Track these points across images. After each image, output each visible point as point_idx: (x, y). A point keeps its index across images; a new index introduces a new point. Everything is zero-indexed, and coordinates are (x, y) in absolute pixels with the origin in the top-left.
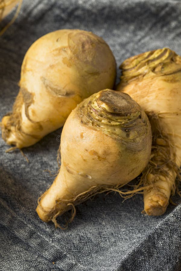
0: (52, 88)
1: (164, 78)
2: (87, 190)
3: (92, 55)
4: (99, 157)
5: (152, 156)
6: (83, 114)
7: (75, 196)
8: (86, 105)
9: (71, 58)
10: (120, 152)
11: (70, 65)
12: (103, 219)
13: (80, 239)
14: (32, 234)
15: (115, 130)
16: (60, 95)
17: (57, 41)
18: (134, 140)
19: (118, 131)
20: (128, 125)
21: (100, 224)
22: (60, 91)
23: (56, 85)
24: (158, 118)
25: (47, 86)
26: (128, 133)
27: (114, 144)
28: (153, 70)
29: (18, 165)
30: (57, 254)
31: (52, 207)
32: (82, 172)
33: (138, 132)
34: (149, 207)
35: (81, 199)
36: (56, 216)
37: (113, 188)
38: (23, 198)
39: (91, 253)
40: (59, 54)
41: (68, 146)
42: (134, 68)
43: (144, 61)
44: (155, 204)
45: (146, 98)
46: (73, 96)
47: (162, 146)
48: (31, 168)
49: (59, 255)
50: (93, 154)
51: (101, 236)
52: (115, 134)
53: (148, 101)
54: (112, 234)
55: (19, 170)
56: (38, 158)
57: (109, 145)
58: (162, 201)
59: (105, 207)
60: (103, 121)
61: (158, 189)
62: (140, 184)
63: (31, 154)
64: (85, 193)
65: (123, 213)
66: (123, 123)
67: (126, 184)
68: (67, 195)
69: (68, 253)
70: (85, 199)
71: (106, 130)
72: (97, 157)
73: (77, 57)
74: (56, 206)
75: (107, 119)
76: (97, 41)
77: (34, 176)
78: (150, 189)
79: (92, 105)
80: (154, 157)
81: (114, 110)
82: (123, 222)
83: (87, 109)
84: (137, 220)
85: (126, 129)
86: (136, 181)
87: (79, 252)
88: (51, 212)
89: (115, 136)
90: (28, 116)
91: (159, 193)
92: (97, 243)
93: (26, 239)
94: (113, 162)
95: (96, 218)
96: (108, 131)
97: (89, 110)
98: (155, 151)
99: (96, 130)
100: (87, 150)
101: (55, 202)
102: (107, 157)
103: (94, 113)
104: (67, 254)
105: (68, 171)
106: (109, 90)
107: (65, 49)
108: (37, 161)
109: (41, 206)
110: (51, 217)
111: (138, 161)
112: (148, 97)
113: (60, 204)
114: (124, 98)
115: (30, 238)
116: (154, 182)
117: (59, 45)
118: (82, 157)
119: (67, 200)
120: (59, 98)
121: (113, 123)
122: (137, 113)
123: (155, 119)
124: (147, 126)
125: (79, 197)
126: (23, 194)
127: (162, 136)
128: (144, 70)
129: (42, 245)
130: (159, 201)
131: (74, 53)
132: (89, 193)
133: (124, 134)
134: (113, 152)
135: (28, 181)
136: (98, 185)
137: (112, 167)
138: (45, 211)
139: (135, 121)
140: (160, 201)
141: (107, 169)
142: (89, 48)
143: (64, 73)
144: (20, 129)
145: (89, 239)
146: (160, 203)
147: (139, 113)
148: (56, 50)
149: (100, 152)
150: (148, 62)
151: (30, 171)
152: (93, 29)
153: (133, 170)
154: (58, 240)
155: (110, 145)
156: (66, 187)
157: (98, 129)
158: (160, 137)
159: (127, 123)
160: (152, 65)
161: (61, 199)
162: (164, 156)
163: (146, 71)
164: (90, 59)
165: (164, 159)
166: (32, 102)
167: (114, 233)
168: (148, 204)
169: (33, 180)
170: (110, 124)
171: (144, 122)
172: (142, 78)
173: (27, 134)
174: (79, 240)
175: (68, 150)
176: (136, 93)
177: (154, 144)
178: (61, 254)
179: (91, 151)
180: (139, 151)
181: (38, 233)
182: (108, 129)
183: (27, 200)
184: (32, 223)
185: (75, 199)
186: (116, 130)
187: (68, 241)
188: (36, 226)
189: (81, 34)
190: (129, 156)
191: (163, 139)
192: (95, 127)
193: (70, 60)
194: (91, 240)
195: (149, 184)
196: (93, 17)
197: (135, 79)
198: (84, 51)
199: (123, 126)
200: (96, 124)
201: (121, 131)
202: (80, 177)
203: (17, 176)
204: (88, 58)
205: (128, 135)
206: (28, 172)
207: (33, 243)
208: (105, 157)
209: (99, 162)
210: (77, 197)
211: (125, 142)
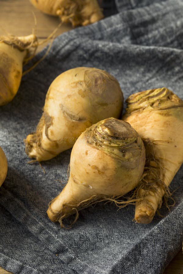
0: (68, 114)
1: (159, 111)
2: (88, 199)
3: (103, 89)
4: (99, 171)
5: (145, 175)
6: (89, 136)
7: (79, 202)
8: (93, 129)
9: (85, 91)
10: (116, 168)
11: (83, 96)
12: (101, 223)
13: (81, 238)
14: (41, 230)
15: (113, 150)
16: (74, 120)
17: (76, 76)
18: (128, 160)
19: (116, 151)
20: (125, 147)
21: (98, 226)
22: (74, 116)
23: (72, 112)
24: (152, 144)
25: (64, 112)
26: (124, 154)
27: (112, 161)
28: (152, 105)
29: (36, 175)
30: (60, 248)
31: (59, 210)
32: (85, 183)
33: (132, 154)
34: (138, 216)
35: (84, 205)
36: (62, 217)
37: (110, 198)
38: (37, 201)
39: (88, 250)
40: (76, 86)
41: (75, 161)
42: (137, 102)
43: (145, 97)
44: (143, 213)
45: (144, 127)
46: (85, 121)
47: (154, 167)
48: (47, 178)
49: (62, 248)
50: (94, 169)
51: (97, 237)
52: (113, 153)
53: (145, 130)
54: (107, 236)
55: (37, 179)
56: (53, 171)
57: (107, 162)
58: (149, 211)
59: (104, 214)
60: (105, 143)
61: (147, 202)
62: (133, 197)
63: (48, 167)
64: (86, 200)
65: (118, 220)
66: (121, 145)
67: (122, 196)
68: (72, 201)
70: (87, 206)
71: (106, 149)
72: (97, 171)
73: (91, 90)
74: (63, 210)
76: (108, 78)
77: (48, 184)
78: (141, 201)
79: (98, 129)
80: (147, 176)
81: (114, 134)
82: (117, 228)
83: (93, 132)
84: (128, 227)
85: (123, 150)
86: (130, 194)
87: (79, 248)
88: (58, 213)
89: (113, 155)
90: (47, 135)
91: (148, 205)
92: (94, 242)
93: (37, 234)
94: (110, 176)
95: (96, 221)
96: (107, 151)
97: (95, 133)
98: (148, 171)
99: (98, 149)
100: (90, 165)
101: (62, 206)
102: (106, 172)
103: (98, 136)
104: (69, 249)
105: (74, 181)
106: (113, 118)
107: (81, 83)
108: (52, 173)
109: (51, 208)
110: (58, 218)
111: (131, 177)
112: (146, 126)
113: (66, 208)
114: (124, 126)
115: (40, 233)
116: (144, 196)
117: (76, 79)
118: (86, 170)
119: (72, 205)
120: (73, 122)
121: (112, 145)
122: (133, 138)
123: (150, 145)
124: (142, 150)
125: (82, 204)
126: (38, 199)
127: (154, 159)
128: (144, 104)
129: (49, 240)
131: (88, 87)
132: (90, 200)
133: (121, 154)
134: (110, 168)
135: (43, 188)
136: (98, 194)
137: (109, 180)
138: (53, 213)
139: (131, 144)
140: (148, 211)
141: (105, 181)
142: (101, 83)
143: (79, 103)
144: (40, 145)
145: (88, 238)
146: (148, 213)
147: (135, 138)
148: (74, 83)
149: (100, 167)
150: (149, 98)
151: (46, 180)
152: (110, 69)
153: (127, 184)
154: (62, 236)
155: (109, 162)
156: (72, 194)
157: (100, 149)
158: (153, 160)
159: (124, 145)
160: (151, 101)
161: (67, 204)
162: (155, 176)
163: (146, 105)
164: (100, 92)
165: (154, 178)
166: (52, 124)
168: (137, 213)
169: (47, 187)
170: (110, 145)
171: (139, 147)
172: (142, 111)
173: (45, 150)
174: (79, 238)
175: (75, 164)
176: (136, 123)
177: (147, 165)
178: (64, 248)
179: (93, 166)
180: (133, 169)
181: (46, 230)
182: (108, 149)
183: (41, 203)
184: (42, 221)
185: (78, 205)
186: (115, 151)
187: (71, 238)
188: (46, 224)
189: (96, 71)
190: (123, 172)
191: (155, 161)
192: (97, 147)
193: (84, 92)
194: (89, 239)
195: (140, 197)
196: (110, 58)
197: (137, 111)
198: (96, 85)
199: (121, 147)
200: (98, 145)
201: (118, 151)
202: (83, 186)
203: (34, 184)
204: (99, 91)
205: (124, 156)
206: (44, 181)
207: (42, 237)
208: (103, 172)
209: (99, 175)
210: (80, 203)
211: (121, 160)
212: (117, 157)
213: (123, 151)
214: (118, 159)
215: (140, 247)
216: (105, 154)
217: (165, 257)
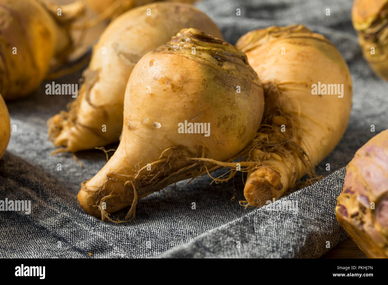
0: (125, 55)
4: (173, 86)
10: (205, 80)
11: (154, 25)
15: (200, 54)
18: (228, 72)
19: (205, 55)
20: (223, 55)
21: (175, 222)
25: (120, 53)
26: (221, 63)
27: (197, 68)
29: (66, 169)
30: (97, 244)
32: (147, 120)
33: (237, 68)
36: (105, 198)
39: (152, 250)
49: (101, 245)
50: (164, 83)
52: (200, 57)
53: (263, 69)
55: (65, 174)
57: (189, 69)
58: (271, 173)
60: (185, 46)
66: (214, 49)
68: (126, 168)
69: (116, 245)
72: (170, 87)
73: (167, 17)
74: (107, 184)
75: (190, 43)
78: (255, 166)
85: (218, 57)
87: (134, 246)
88: (97, 191)
89: (199, 59)
90: (88, 99)
92: (164, 240)
94: (194, 94)
99: (172, 54)
100: (156, 80)
101: (106, 176)
102: (185, 86)
104: (114, 246)
105: (129, 127)
109: (85, 187)
110: (97, 202)
111: (234, 105)
112: (265, 63)
113: (113, 181)
116: (262, 159)
118: (149, 91)
119: (124, 176)
121: (199, 48)
123: (272, 92)
127: (281, 112)
130: (267, 176)
131: (162, 13)
133: (214, 61)
134: (194, 78)
136: (172, 146)
137: (192, 102)
138: (89, 192)
140: (268, 173)
141: (185, 106)
143: (146, 34)
144: (74, 120)
149: (176, 78)
153: (226, 118)
155: (191, 70)
156: (125, 156)
157: (176, 53)
161: (115, 174)
165: (281, 139)
166: (97, 80)
167: (193, 233)
170: (194, 48)
173: (84, 127)
175: (132, 93)
178: (105, 245)
179: (162, 78)
181: (74, 222)
182: (190, 52)
185: (136, 176)
186: (202, 55)
190: (218, 89)
191: (283, 116)
192: (171, 51)
193: (156, 19)
195: (254, 160)
198: (177, 12)
199: (214, 52)
201: (209, 56)
202: (145, 130)
203: (61, 179)
204: (181, 19)
206: (78, 177)
208: (181, 86)
209: (173, 93)
210: (139, 171)
211: (215, 69)
212: (206, 62)
213: (219, 59)
214: (208, 66)
215: (253, 222)
216: (184, 58)
217: (302, 239)
